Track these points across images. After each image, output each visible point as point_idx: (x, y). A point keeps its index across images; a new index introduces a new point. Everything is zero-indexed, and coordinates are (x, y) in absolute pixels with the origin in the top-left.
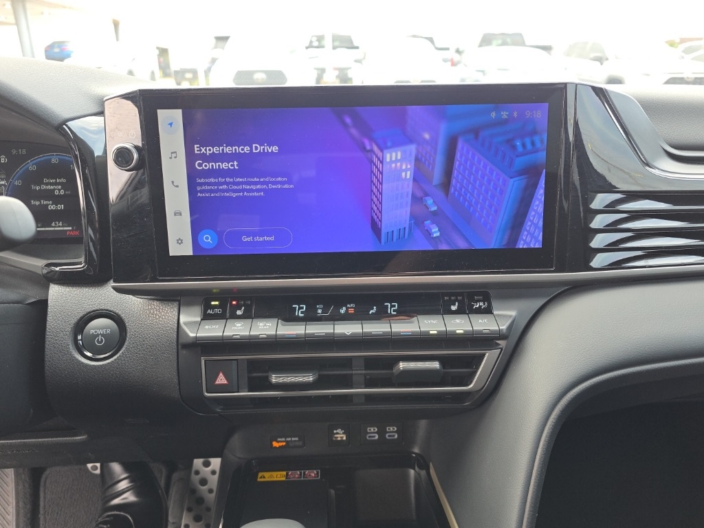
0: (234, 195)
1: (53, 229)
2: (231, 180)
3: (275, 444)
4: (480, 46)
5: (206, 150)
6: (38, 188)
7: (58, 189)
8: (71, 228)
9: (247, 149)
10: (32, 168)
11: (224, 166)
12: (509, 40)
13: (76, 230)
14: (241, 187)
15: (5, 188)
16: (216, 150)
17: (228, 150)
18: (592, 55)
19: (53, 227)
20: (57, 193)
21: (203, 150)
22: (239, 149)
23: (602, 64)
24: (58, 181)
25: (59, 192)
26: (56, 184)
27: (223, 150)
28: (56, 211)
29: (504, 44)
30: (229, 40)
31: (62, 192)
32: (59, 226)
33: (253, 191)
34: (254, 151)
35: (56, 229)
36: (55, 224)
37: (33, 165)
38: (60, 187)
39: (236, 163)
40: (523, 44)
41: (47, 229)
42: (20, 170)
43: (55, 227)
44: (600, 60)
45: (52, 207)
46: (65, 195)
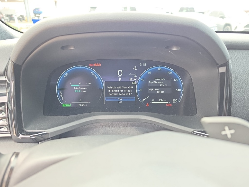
1: (159, 103)
4: (179, 11)
6: (152, 83)
7: (162, 83)
8: (168, 103)
10: (149, 73)
12: (189, 10)
13: (170, 104)
15: (137, 82)
18: (220, 16)
19: (159, 102)
23: (223, 19)
24: (162, 79)
25: (162, 85)
26: (160, 81)
28: (161, 94)
29: (187, 11)
30: (96, 8)
31: (163, 85)
32: (162, 102)
35: (161, 103)
36: (160, 100)
37: (149, 71)
38: (162, 82)
40: (194, 11)
41: (156, 103)
42: (144, 74)
43: (160, 102)
44: (223, 18)
45: (158, 92)
46: (165, 87)
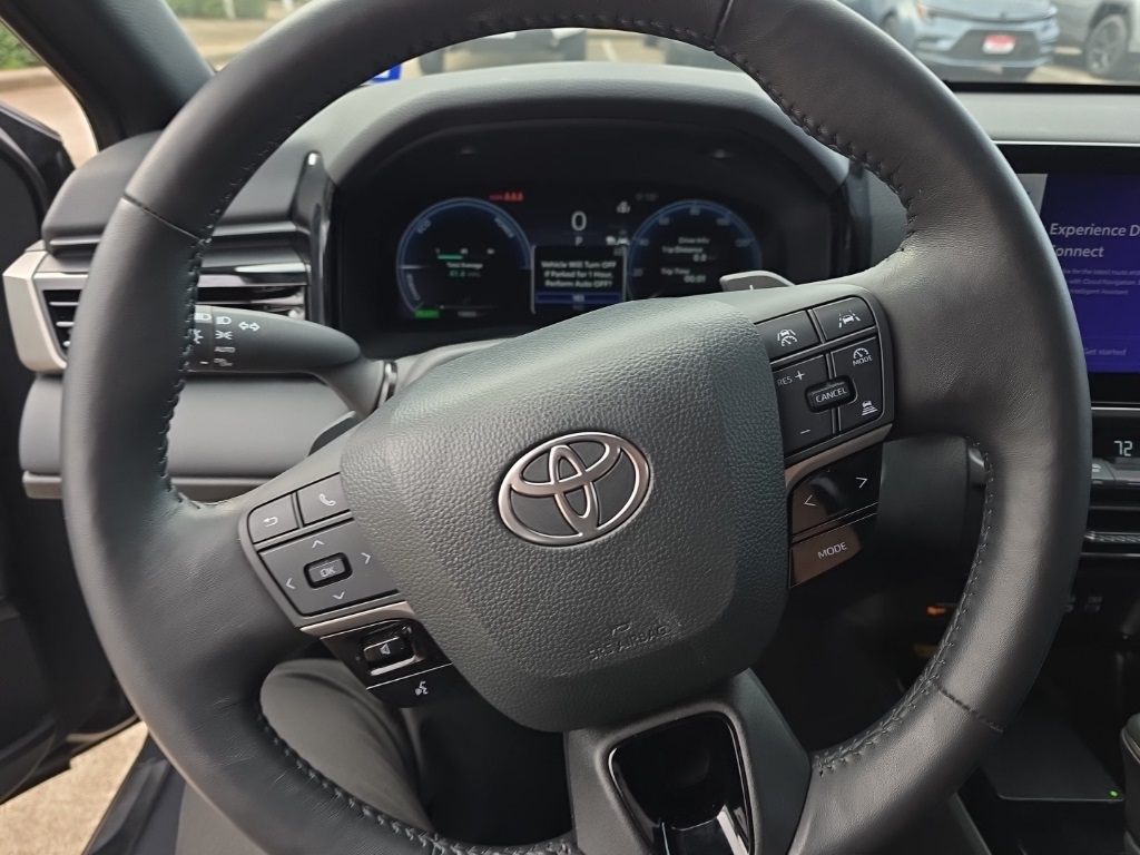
0: (1089, 292)
2: (1089, 272)
3: (932, 610)
5: (1065, 231)
6: (671, 251)
7: (699, 254)
9: (1121, 231)
10: (664, 221)
11: (1086, 252)
14: (1099, 282)
15: (627, 248)
16: (1079, 231)
17: (1095, 231)
20: (696, 258)
21: (1062, 230)
22: (1111, 231)
24: (699, 240)
25: (700, 258)
26: (696, 245)
27: (1089, 231)
31: (704, 258)
33: (1114, 287)
34: (1132, 235)
37: (665, 216)
38: (700, 250)
39: (1101, 250)
42: (647, 224)
45: (690, 279)
46: (707, 262)
